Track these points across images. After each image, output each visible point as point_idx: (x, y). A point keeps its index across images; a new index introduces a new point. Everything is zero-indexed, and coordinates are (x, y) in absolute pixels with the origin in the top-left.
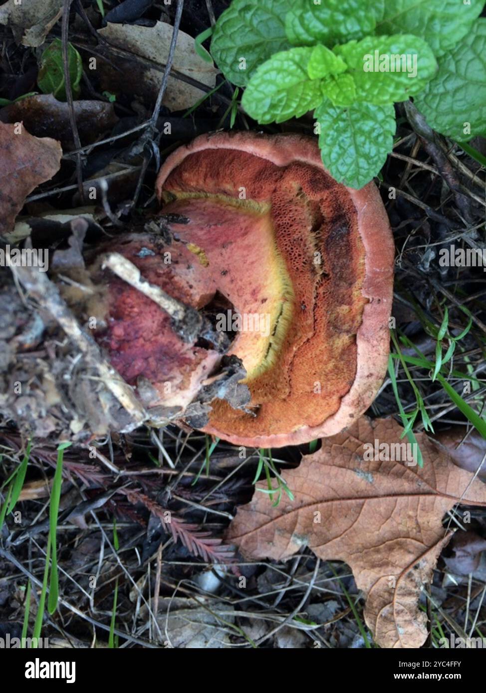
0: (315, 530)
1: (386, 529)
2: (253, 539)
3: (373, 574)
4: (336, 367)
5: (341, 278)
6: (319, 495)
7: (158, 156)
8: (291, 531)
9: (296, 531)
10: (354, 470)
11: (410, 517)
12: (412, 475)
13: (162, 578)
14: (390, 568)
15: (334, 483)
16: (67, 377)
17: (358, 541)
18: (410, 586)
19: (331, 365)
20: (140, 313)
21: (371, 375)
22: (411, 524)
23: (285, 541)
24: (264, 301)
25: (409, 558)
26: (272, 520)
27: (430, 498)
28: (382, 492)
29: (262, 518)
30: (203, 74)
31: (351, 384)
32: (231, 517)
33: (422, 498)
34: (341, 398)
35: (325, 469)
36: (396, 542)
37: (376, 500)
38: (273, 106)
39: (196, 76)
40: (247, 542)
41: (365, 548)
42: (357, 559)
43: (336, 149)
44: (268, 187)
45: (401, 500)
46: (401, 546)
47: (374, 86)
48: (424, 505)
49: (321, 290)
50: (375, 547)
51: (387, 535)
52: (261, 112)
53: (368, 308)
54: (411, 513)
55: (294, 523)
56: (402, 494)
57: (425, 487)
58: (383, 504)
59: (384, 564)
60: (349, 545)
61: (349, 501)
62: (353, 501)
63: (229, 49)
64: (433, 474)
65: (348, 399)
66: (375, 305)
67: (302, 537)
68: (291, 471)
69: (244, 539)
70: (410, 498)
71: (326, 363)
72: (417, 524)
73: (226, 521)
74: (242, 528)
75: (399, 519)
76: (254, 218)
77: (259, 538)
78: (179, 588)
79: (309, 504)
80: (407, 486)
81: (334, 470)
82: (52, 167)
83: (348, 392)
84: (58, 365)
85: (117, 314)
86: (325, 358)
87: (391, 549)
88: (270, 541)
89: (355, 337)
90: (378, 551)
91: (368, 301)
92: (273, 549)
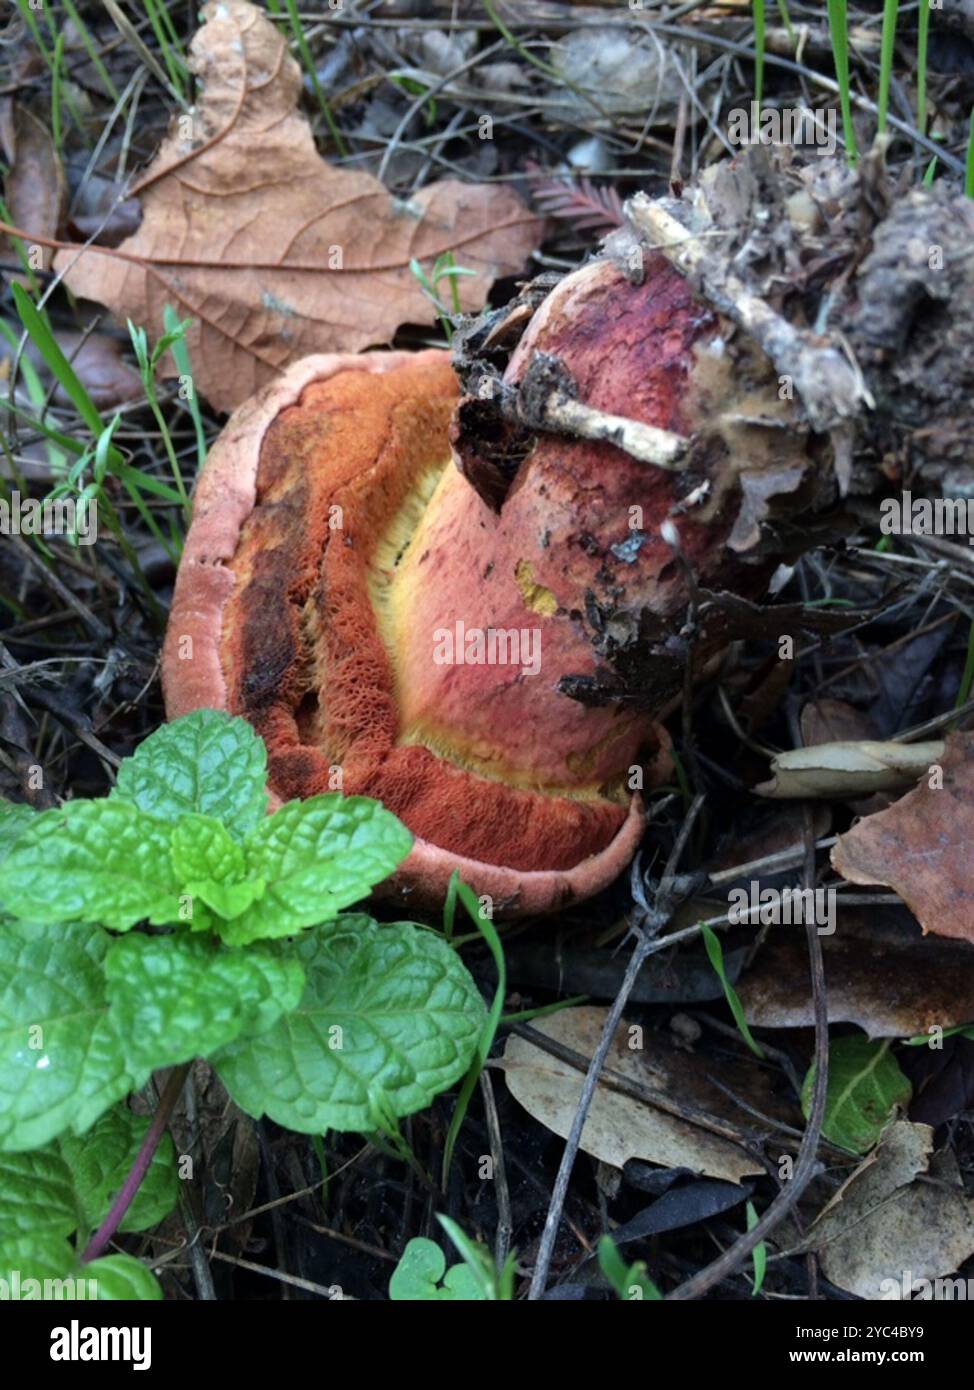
0: (378, 224)
1: (246, 212)
2: (496, 214)
3: (276, 138)
4: (299, 445)
5: (269, 593)
6: (367, 282)
7: (635, 879)
8: (424, 225)
9: (414, 225)
10: (296, 315)
11: (201, 229)
12: (190, 300)
13: (669, 156)
14: (245, 145)
15: (337, 298)
16: (762, 215)
17: (299, 198)
18: (212, 114)
19: (308, 445)
21: (236, 440)
22: (200, 217)
23: (437, 208)
25: (208, 159)
26: (459, 246)
27: (161, 256)
28: (248, 274)
29: (478, 250)
30: (534, 1061)
31: (274, 423)
32: (537, 255)
33: (175, 256)
34: (299, 403)
35: (351, 320)
36: (231, 189)
37: (261, 261)
38: (348, 829)
39: (549, 1062)
40: (509, 212)
41: (288, 184)
42: (305, 165)
44: (397, 765)
45: (213, 257)
46: (221, 180)
48: (172, 246)
49: (310, 572)
50: (269, 184)
51: (245, 202)
52: (375, 824)
53: (226, 550)
54: (197, 235)
55: (417, 238)
56: (210, 267)
57: (168, 277)
58: (247, 253)
59: (256, 152)
60: (317, 191)
61: (311, 264)
62: (302, 263)
63: (445, 1009)
64: (150, 298)
65: (286, 398)
66: (212, 554)
67: (402, 215)
68: (414, 318)
69: (515, 215)
70: (196, 258)
71: (313, 449)
72: (188, 216)
73: (547, 249)
74: (516, 235)
75: (222, 228)
76: (432, 716)
77: (485, 215)
78: (639, 137)
79: (387, 269)
80: (201, 281)
81: (332, 316)
82: (859, 840)
83: (282, 410)
84: (781, 236)
86: (317, 456)
87: (241, 177)
88: (464, 210)
89: (258, 502)
90: (265, 175)
91: (225, 562)
92: (460, 196)
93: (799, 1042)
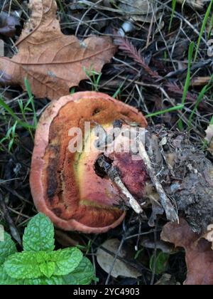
0: (76, 50)
1: (44, 49)
2: (105, 47)
3: (51, 28)
4: (58, 131)
5: (52, 171)
6: (73, 65)
7: (124, 225)
8: (87, 49)
9: (84, 49)
10: (56, 77)
11: (32, 54)
12: (30, 73)
13: (148, 32)
14: (43, 30)
15: (65, 71)
16: (163, 168)
17: (56, 43)
18: (34, 21)
19: (60, 132)
20: (132, 183)
21: (44, 124)
22: (32, 50)
23: (90, 45)
24: (86, 164)
25: (34, 35)
26: (95, 55)
27: (23, 63)
28: (44, 66)
29: (100, 57)
30: (102, 253)
32: (114, 58)
33: (26, 63)
34: (58, 115)
35: (69, 78)
36: (39, 42)
37: (48, 62)
38: (70, 253)
39: (105, 253)
40: (108, 45)
41: (54, 41)
42: (58, 35)
43: (47, 231)
44: (79, 212)
45: (36, 62)
46: (37, 41)
47: (29, 259)
48: (26, 59)
49: (61, 166)
50: (49, 41)
51: (43, 46)
52: (76, 251)
53: (42, 155)
54: (32, 55)
55: (85, 53)
56: (35, 65)
57: (25, 67)
58: (44, 60)
59: (46, 33)
60: (61, 42)
61: (59, 62)
62: (58, 62)
63: (87, 272)
64: (21, 73)
65: (55, 115)
66: (39, 156)
67: (82, 46)
68: (84, 78)
69: (109, 47)
70: (32, 63)
71: (62, 134)
72: (29, 50)
73: (116, 55)
74: (109, 52)
75: (38, 53)
76: (86, 199)
77: (102, 47)
78: (140, 25)
79: (78, 61)
80: (33, 68)
81: (65, 77)
83: (54, 118)
84: (166, 173)
85: (141, 185)
86: (62, 136)
87: (42, 39)
88: (97, 45)
89: (49, 142)
90: (48, 38)
91: (42, 158)
92: (95, 41)
93: (151, 250)
